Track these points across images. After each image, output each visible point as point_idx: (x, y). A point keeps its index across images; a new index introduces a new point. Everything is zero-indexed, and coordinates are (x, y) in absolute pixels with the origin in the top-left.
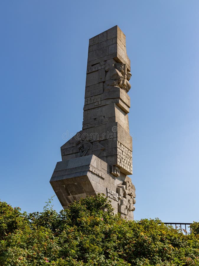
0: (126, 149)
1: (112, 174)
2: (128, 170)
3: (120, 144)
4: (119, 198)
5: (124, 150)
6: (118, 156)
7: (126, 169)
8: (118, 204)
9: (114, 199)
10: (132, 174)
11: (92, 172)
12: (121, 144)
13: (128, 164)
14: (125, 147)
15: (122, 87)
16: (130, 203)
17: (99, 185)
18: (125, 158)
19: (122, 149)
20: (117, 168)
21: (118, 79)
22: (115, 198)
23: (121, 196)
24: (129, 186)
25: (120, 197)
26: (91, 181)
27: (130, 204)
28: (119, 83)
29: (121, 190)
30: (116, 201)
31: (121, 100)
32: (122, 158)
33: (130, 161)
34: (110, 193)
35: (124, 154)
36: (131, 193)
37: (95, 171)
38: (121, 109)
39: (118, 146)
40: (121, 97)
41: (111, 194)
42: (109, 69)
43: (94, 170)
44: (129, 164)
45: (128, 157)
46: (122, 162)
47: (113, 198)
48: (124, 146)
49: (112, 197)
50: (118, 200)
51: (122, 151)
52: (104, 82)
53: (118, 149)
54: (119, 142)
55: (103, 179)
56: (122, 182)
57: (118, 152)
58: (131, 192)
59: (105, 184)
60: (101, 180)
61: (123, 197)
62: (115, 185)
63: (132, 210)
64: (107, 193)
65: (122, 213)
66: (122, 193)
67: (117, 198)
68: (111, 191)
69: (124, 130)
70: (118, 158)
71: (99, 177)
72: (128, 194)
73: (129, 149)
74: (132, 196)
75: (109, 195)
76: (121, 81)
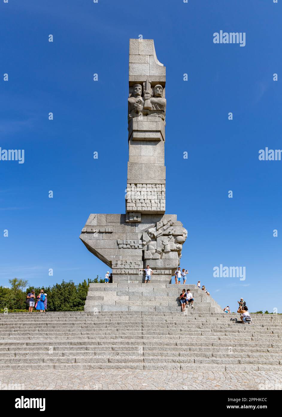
1: (127, 222)
2: (154, 209)
4: (143, 245)
6: (129, 201)
7: (149, 209)
8: (143, 251)
11: (87, 232)
14: (146, 184)
16: (163, 245)
17: (102, 241)
23: (145, 241)
24: (164, 225)
25: (145, 243)
27: (165, 245)
30: (139, 248)
31: (137, 131)
32: (140, 200)
34: (123, 244)
36: (169, 232)
37: (92, 230)
38: (146, 141)
40: (135, 128)
43: (90, 229)
46: (139, 205)
47: (130, 247)
48: (143, 184)
49: (128, 246)
50: (142, 247)
54: (131, 184)
55: (111, 233)
59: (115, 236)
60: (107, 234)
61: (150, 241)
62: (137, 232)
63: (172, 251)
64: (118, 245)
65: (149, 259)
66: (147, 238)
67: (139, 245)
68: (124, 241)
69: (143, 165)
70: (129, 203)
71: (103, 233)
72: (161, 235)
73: (156, 184)
74: (170, 235)
75: (121, 246)
76: (137, 107)
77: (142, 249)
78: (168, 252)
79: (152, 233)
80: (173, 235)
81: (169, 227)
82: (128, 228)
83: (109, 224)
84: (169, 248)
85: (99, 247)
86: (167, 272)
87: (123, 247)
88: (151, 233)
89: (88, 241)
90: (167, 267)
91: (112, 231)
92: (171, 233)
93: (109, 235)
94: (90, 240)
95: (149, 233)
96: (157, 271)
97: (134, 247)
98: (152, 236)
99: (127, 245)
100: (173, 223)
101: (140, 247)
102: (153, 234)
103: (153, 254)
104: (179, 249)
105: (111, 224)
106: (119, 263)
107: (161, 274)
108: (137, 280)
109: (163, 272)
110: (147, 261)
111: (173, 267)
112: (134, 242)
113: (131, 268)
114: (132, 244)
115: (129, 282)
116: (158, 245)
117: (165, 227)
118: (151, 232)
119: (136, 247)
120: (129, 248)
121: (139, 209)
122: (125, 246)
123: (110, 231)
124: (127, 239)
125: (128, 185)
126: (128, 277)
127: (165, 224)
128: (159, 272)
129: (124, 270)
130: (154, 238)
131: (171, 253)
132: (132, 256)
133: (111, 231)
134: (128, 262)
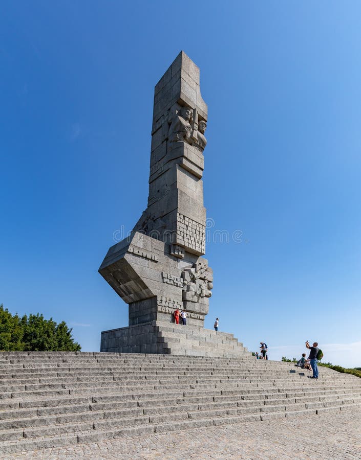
0: (194, 223)
1: (172, 255)
2: (197, 249)
3: (182, 216)
4: (184, 284)
5: (190, 225)
6: (178, 232)
7: (194, 248)
8: (183, 291)
9: (175, 284)
10: (204, 254)
11: (133, 254)
12: (184, 217)
13: (196, 241)
14: (192, 220)
15: (191, 142)
16: (201, 289)
17: (148, 269)
18: (191, 235)
19: (187, 223)
20: (177, 248)
21: (182, 130)
22: (177, 284)
23: (186, 280)
24: (201, 269)
25: (186, 282)
26: (132, 264)
28: (185, 137)
29: (187, 274)
30: (180, 287)
31: (187, 159)
32: (187, 235)
33: (201, 238)
34: (167, 278)
35: (190, 229)
36: (205, 277)
37: (139, 252)
38: (190, 173)
39: (178, 219)
40: (185, 154)
41: (170, 280)
42: (172, 119)
43: (137, 251)
44: (200, 242)
45: (198, 233)
46: (186, 240)
47: (173, 284)
48: (189, 219)
49: (172, 282)
50: (182, 286)
51: (187, 226)
52: (167, 139)
53: (178, 223)
54: (180, 214)
55: (156, 262)
56: (191, 265)
57: (178, 227)
58: (205, 275)
59: (160, 267)
60: (153, 263)
61: (190, 281)
62: (178, 268)
63: (206, 296)
64: (163, 278)
65: (189, 301)
66: (188, 278)
67: (180, 283)
68: (168, 276)
69: (190, 198)
70: (179, 234)
71: (148, 259)
72: (199, 277)
73: (199, 223)
74: (205, 280)
75: (165, 280)
76: (186, 132)
77: (182, 289)
78: (203, 297)
79: (193, 274)
80: (207, 281)
81: (205, 271)
82: (171, 261)
83: (155, 251)
84: (204, 293)
85: (145, 276)
86: (201, 317)
87: (167, 282)
88: (191, 274)
90: (202, 311)
91: (158, 261)
93: (154, 263)
94: (135, 265)
96: (194, 315)
102: (194, 276)
103: (192, 296)
106: (164, 299)
107: (197, 319)
110: (187, 303)
112: (177, 279)
114: (175, 281)
117: (202, 271)
120: (171, 284)
121: (187, 245)
123: (156, 259)
124: (171, 274)
125: (178, 215)
129: (167, 308)
130: (194, 280)
131: (205, 298)
132: (174, 294)
134: (172, 300)
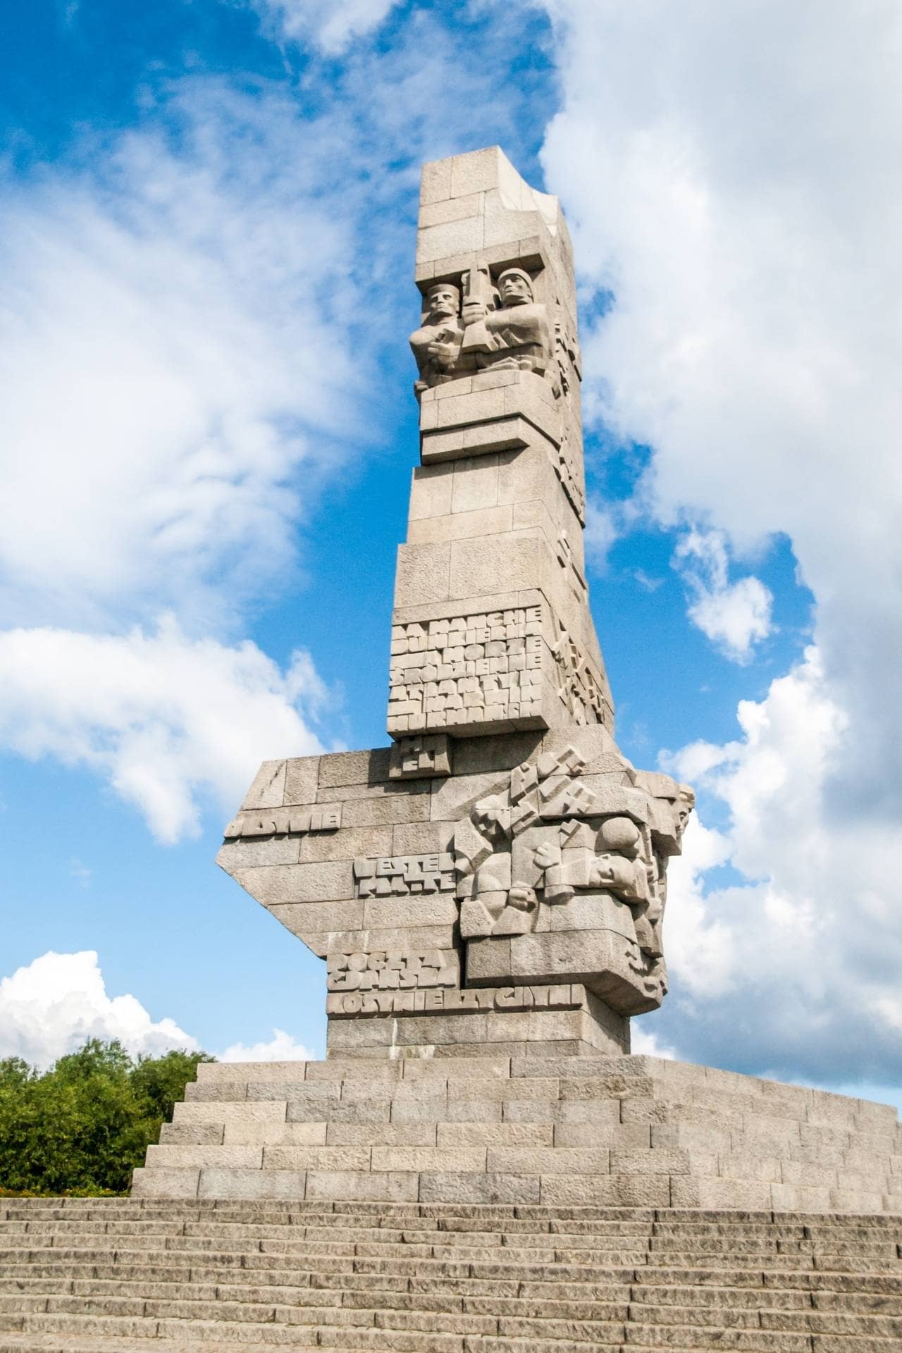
0: (476, 622)
1: (396, 781)
3: (414, 629)
4: (459, 874)
5: (457, 639)
8: (458, 901)
11: (242, 838)
12: (425, 625)
13: (490, 684)
14: (467, 617)
16: (540, 866)
17: (298, 870)
18: (460, 674)
19: (439, 641)
22: (423, 883)
23: (465, 855)
24: (542, 778)
25: (465, 864)
26: (239, 874)
27: (545, 868)
30: (441, 891)
31: (435, 431)
34: (376, 876)
35: (454, 654)
36: (566, 807)
37: (260, 825)
39: (397, 647)
40: (427, 423)
41: (389, 877)
43: (255, 822)
44: (509, 678)
45: (494, 649)
46: (434, 703)
47: (405, 888)
48: (452, 619)
49: (398, 885)
50: (452, 885)
51: (440, 650)
53: (396, 662)
54: (404, 626)
55: (331, 831)
57: (395, 674)
58: (565, 800)
59: (346, 846)
60: (317, 839)
61: (484, 854)
62: (434, 817)
63: (582, 890)
64: (357, 880)
65: (479, 938)
66: (473, 841)
67: (438, 876)
68: (382, 865)
69: (455, 547)
70: (397, 700)
71: (300, 834)
72: (530, 820)
73: (502, 612)
74: (568, 819)
75: (366, 886)
76: (436, 355)
77: (454, 895)
78: (560, 899)
79: (491, 817)
80: (582, 818)
81: (565, 783)
82: (401, 802)
83: (328, 796)
84: (562, 880)
85: (285, 898)
86: (560, 994)
87: (374, 891)
88: (485, 819)
89: (243, 873)
90: (560, 969)
91: (338, 825)
92: (572, 811)
93: (322, 840)
94: (252, 871)
95: (480, 820)
96: (513, 995)
97: (417, 887)
98: (493, 831)
99: (394, 879)
100: (582, 764)
101: (447, 883)
102: (497, 823)
103: (496, 913)
104: (612, 877)
105: (337, 793)
106: (356, 962)
107: (537, 1009)
108: (427, 1042)
109: (541, 995)
110: (473, 948)
111: (588, 970)
112: (421, 864)
113: (403, 984)
114: (414, 874)
115: (394, 1051)
116: (517, 867)
117: (546, 788)
118: (486, 816)
119: (430, 885)
120: (400, 894)
121: (436, 721)
122: (384, 886)
123: (327, 824)
124: (397, 851)
125: (398, 632)
126: (389, 1031)
127: (545, 771)
128: (523, 995)
129: (375, 994)
130: (502, 840)
131: (576, 901)
132: (411, 929)
133: (332, 826)
134: (394, 957)
